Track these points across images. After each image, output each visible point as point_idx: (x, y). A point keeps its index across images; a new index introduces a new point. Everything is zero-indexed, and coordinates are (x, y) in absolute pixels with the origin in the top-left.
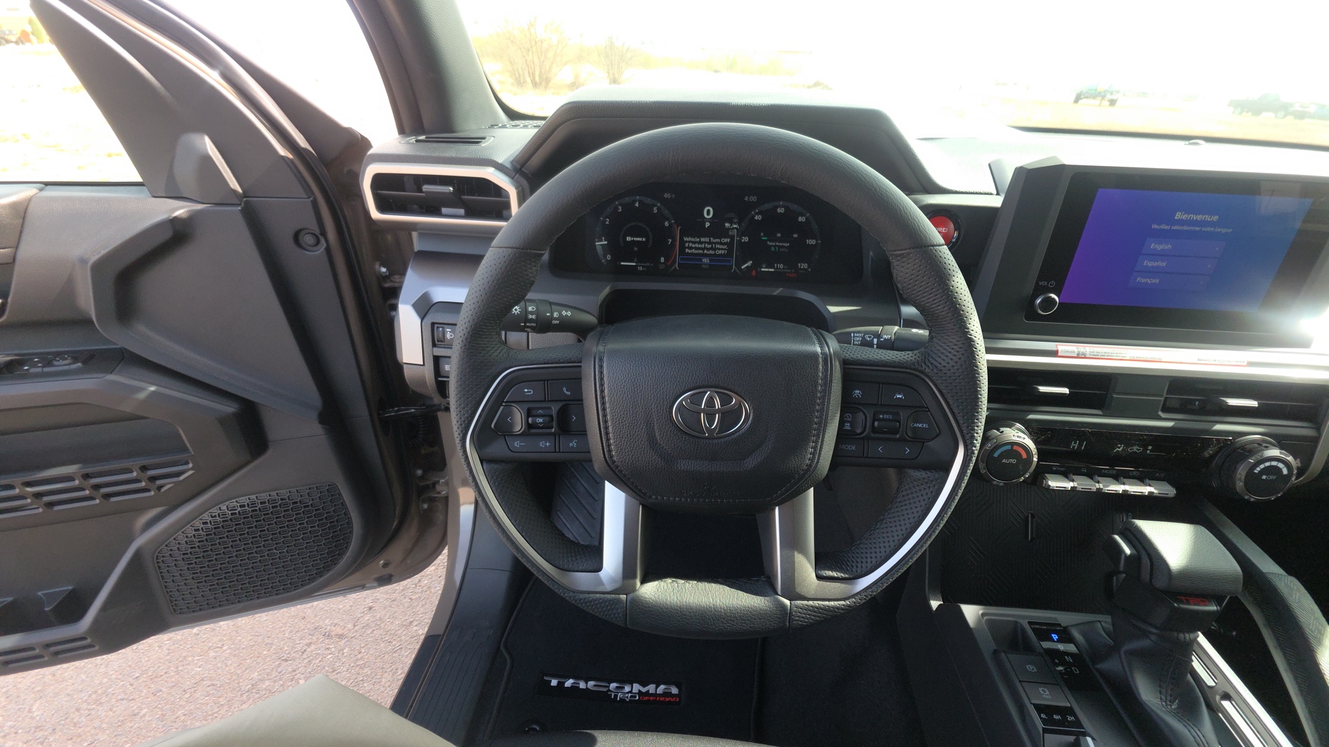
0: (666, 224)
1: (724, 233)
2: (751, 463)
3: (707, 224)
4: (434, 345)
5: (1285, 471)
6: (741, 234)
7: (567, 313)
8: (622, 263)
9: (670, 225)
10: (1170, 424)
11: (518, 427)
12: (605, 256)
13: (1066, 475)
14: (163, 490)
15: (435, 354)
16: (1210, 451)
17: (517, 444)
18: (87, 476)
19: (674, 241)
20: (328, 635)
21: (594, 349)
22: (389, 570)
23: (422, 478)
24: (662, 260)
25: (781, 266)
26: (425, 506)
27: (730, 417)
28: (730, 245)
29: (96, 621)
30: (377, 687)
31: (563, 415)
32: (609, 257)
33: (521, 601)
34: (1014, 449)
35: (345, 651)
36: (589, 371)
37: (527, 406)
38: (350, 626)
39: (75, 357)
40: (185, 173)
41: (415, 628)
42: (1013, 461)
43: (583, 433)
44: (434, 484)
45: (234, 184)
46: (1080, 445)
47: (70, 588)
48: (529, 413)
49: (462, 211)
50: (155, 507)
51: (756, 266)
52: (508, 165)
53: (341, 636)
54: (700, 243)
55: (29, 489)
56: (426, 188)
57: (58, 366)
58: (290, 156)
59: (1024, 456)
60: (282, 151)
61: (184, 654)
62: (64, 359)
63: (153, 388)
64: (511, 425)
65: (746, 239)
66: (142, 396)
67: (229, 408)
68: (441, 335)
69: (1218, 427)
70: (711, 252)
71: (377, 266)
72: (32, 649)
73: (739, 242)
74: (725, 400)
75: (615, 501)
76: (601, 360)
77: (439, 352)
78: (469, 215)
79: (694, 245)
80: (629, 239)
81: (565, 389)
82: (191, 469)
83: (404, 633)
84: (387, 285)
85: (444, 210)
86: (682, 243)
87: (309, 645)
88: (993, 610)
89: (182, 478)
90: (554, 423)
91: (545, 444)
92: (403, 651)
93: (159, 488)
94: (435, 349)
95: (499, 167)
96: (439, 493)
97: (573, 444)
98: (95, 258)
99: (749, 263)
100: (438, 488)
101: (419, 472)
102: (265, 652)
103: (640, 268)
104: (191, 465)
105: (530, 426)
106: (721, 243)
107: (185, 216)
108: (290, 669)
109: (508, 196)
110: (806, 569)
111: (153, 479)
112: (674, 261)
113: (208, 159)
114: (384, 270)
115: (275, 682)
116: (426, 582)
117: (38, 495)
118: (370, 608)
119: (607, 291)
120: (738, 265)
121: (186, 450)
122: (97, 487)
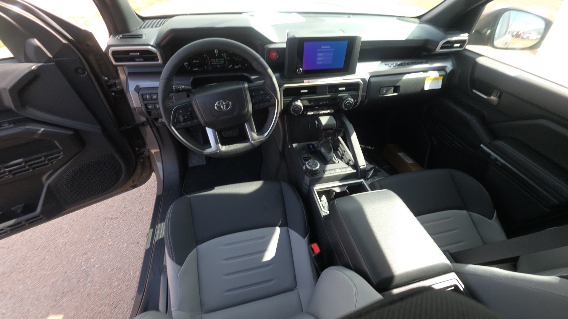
0: (205, 56)
1: (222, 57)
2: (235, 114)
3: (217, 55)
4: (144, 100)
5: (351, 103)
6: (227, 57)
7: (183, 87)
8: (194, 69)
9: (206, 56)
10: (329, 96)
11: (182, 120)
12: (188, 68)
13: (312, 111)
14: (53, 163)
15: (145, 103)
16: (338, 101)
17: (183, 124)
18: (26, 162)
19: (208, 61)
20: (112, 219)
21: (193, 98)
22: (135, 183)
23: (138, 151)
24: (206, 67)
25: (240, 66)
26: (142, 160)
27: (227, 105)
28: (225, 61)
29: (42, 210)
30: (138, 228)
31: (191, 114)
32: (189, 68)
33: (185, 180)
34: (298, 106)
35: (121, 221)
36: (194, 103)
37: (182, 115)
38: (119, 214)
39: (10, 123)
40: (30, 53)
41: (145, 209)
42: (298, 109)
43: (197, 118)
44: (143, 153)
45: (50, 55)
46: (313, 104)
47: (23, 205)
48: (183, 116)
49: (142, 60)
50: (49, 171)
51: (233, 66)
52: (154, 45)
53: (117, 218)
54: (216, 61)
55: (7, 169)
56: (131, 54)
57: (4, 126)
58: (67, 42)
59: (300, 108)
60: (64, 41)
61: (53, 238)
62: (6, 124)
63: (43, 129)
64: (180, 120)
65: (229, 59)
66: (40, 132)
67: (71, 133)
68: (145, 98)
69: (339, 95)
70: (220, 63)
71: (104, 78)
72: (21, 223)
73: (227, 59)
74: (225, 102)
75: (210, 132)
76: (196, 100)
77: (146, 102)
78: (145, 60)
79: (214, 62)
80: (194, 61)
81: (189, 109)
82: (62, 154)
83: (142, 211)
84: (109, 84)
85: (136, 60)
86: (211, 62)
87: (105, 223)
88: (299, 144)
89: (60, 158)
90: (190, 117)
91: (189, 123)
92: (143, 216)
93: (52, 163)
94: (144, 102)
95: (152, 46)
96: (146, 155)
97: (196, 121)
98: (9, 87)
99: (231, 66)
100: (145, 153)
101: (137, 149)
102: (88, 229)
103: (200, 70)
104: (62, 153)
105: (184, 119)
106: (222, 60)
107: (36, 68)
108: (101, 231)
109: (156, 54)
110: (255, 135)
111: (49, 160)
112: (209, 67)
113: (38, 47)
114: (106, 78)
115: (97, 236)
116: (143, 195)
117: (10, 171)
118: (125, 207)
119: (192, 79)
120: (228, 66)
121: (58, 148)
122: (30, 165)
